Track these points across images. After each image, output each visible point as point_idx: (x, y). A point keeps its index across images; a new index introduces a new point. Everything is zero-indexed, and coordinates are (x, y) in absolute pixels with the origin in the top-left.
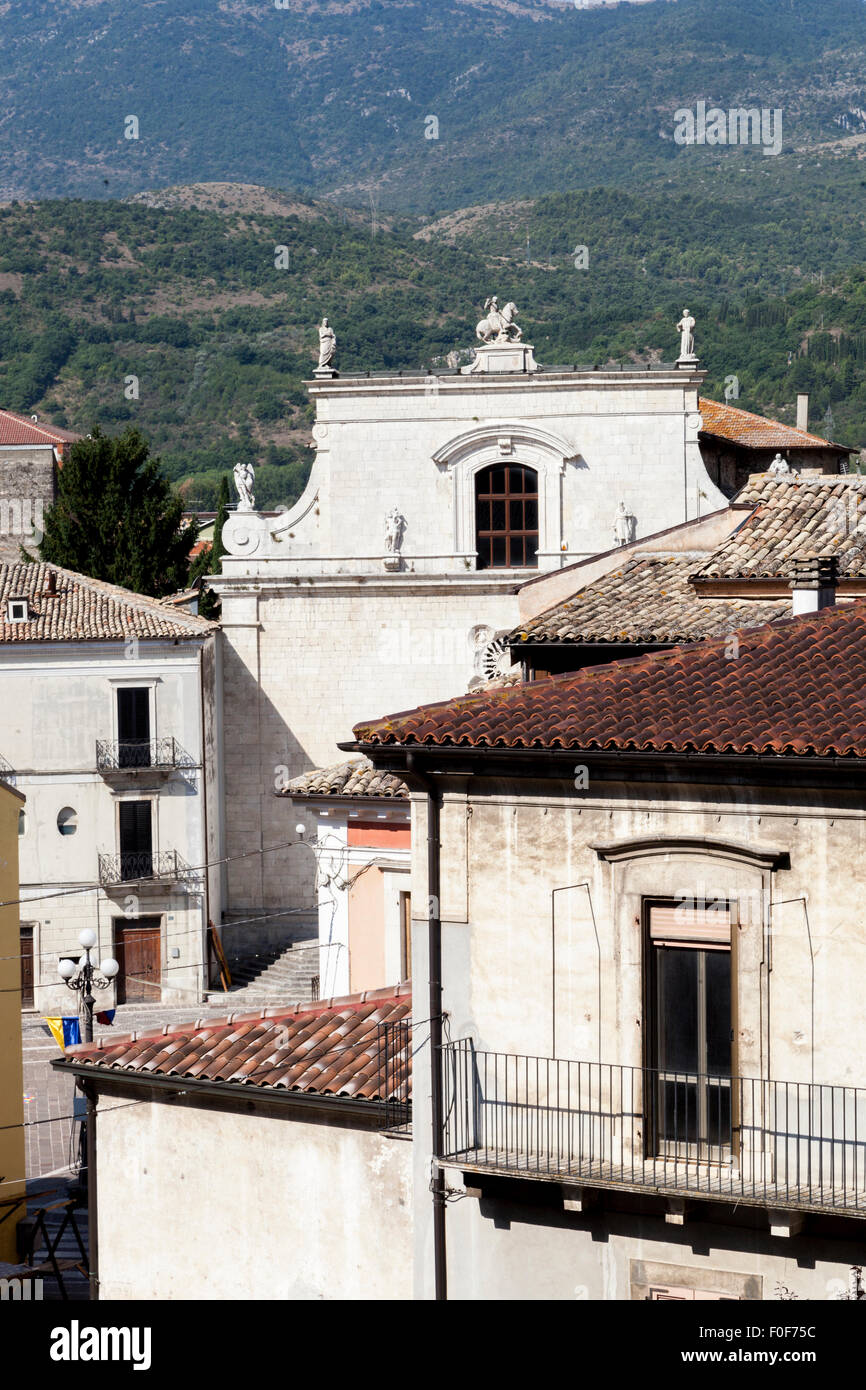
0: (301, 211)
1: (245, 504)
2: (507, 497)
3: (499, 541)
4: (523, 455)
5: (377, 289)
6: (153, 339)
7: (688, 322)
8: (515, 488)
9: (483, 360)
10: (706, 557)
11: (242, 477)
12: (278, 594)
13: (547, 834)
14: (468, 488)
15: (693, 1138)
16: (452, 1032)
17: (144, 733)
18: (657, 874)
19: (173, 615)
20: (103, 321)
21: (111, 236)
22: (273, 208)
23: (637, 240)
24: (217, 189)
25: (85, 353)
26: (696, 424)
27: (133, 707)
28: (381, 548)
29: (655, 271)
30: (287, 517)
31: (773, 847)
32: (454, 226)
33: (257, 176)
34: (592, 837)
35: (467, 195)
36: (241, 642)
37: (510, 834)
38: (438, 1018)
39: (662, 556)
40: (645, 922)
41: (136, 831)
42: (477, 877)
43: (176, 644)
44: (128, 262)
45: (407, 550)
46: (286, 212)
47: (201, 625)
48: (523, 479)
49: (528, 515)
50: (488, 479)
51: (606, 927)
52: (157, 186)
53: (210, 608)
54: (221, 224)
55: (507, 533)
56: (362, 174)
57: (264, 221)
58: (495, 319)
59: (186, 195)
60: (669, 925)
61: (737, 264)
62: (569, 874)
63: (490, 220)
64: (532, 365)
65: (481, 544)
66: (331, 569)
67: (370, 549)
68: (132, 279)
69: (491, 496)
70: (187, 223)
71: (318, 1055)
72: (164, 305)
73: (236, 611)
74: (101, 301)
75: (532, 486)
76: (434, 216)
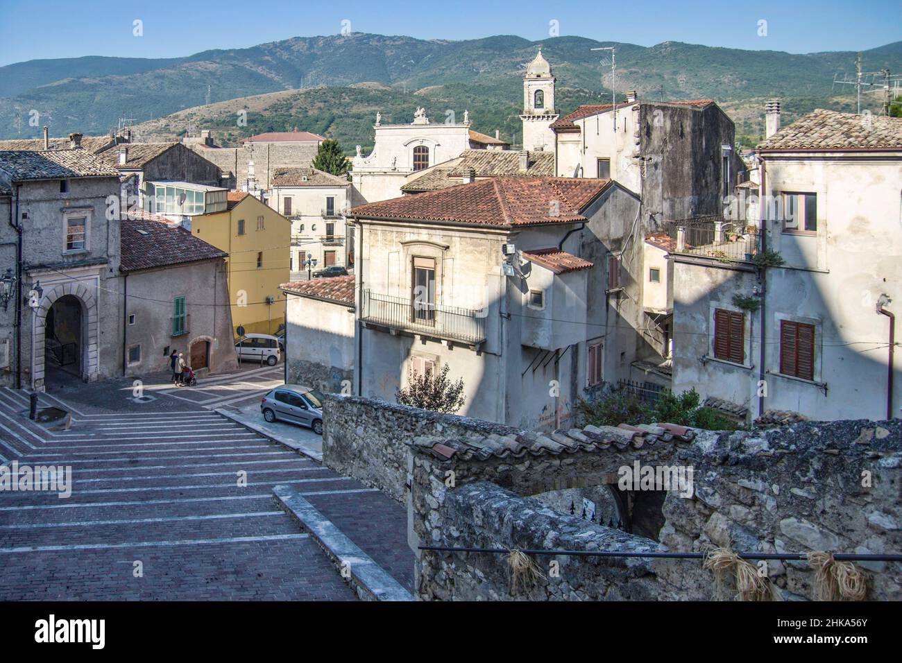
0: (387, 88)
1: (359, 155)
2: (421, 154)
3: (419, 165)
4: (425, 144)
5: (405, 106)
6: (352, 117)
7: (466, 113)
8: (423, 152)
9: (416, 121)
10: (452, 169)
11: (358, 148)
12: (365, 175)
13: (389, 238)
14: (412, 151)
15: (425, 318)
16: (365, 287)
17: (332, 208)
18: (416, 250)
19: (341, 180)
20: (341, 114)
21: (344, 94)
22: (381, 88)
23: (467, 94)
24: (368, 83)
25: (337, 121)
26: (468, 137)
27: (330, 202)
28: (390, 165)
29: (472, 102)
30: (368, 158)
31: (446, 244)
32: (423, 91)
33: (378, 81)
34: (400, 240)
35: (427, 84)
36: (357, 186)
37: (380, 237)
38: (361, 283)
39: (442, 169)
40: (413, 261)
41: (330, 229)
42: (372, 248)
43: (341, 186)
44: (347, 100)
45: (396, 166)
46: (384, 88)
47: (348, 183)
48: (425, 150)
49: (426, 158)
50: (416, 150)
51: (403, 263)
52: (354, 83)
53: (350, 179)
54: (368, 91)
55: (421, 162)
56: (402, 80)
57: (378, 91)
58: (420, 112)
59: (360, 85)
60: (420, 263)
61: (492, 100)
62: (394, 249)
63: (432, 90)
64: (428, 123)
65: (415, 165)
66: (378, 170)
67: (388, 166)
68: (348, 104)
69: (417, 154)
70: (361, 92)
71: (339, 290)
72: (355, 110)
73: (356, 180)
74: (341, 109)
75: (427, 152)
76: (419, 89)
